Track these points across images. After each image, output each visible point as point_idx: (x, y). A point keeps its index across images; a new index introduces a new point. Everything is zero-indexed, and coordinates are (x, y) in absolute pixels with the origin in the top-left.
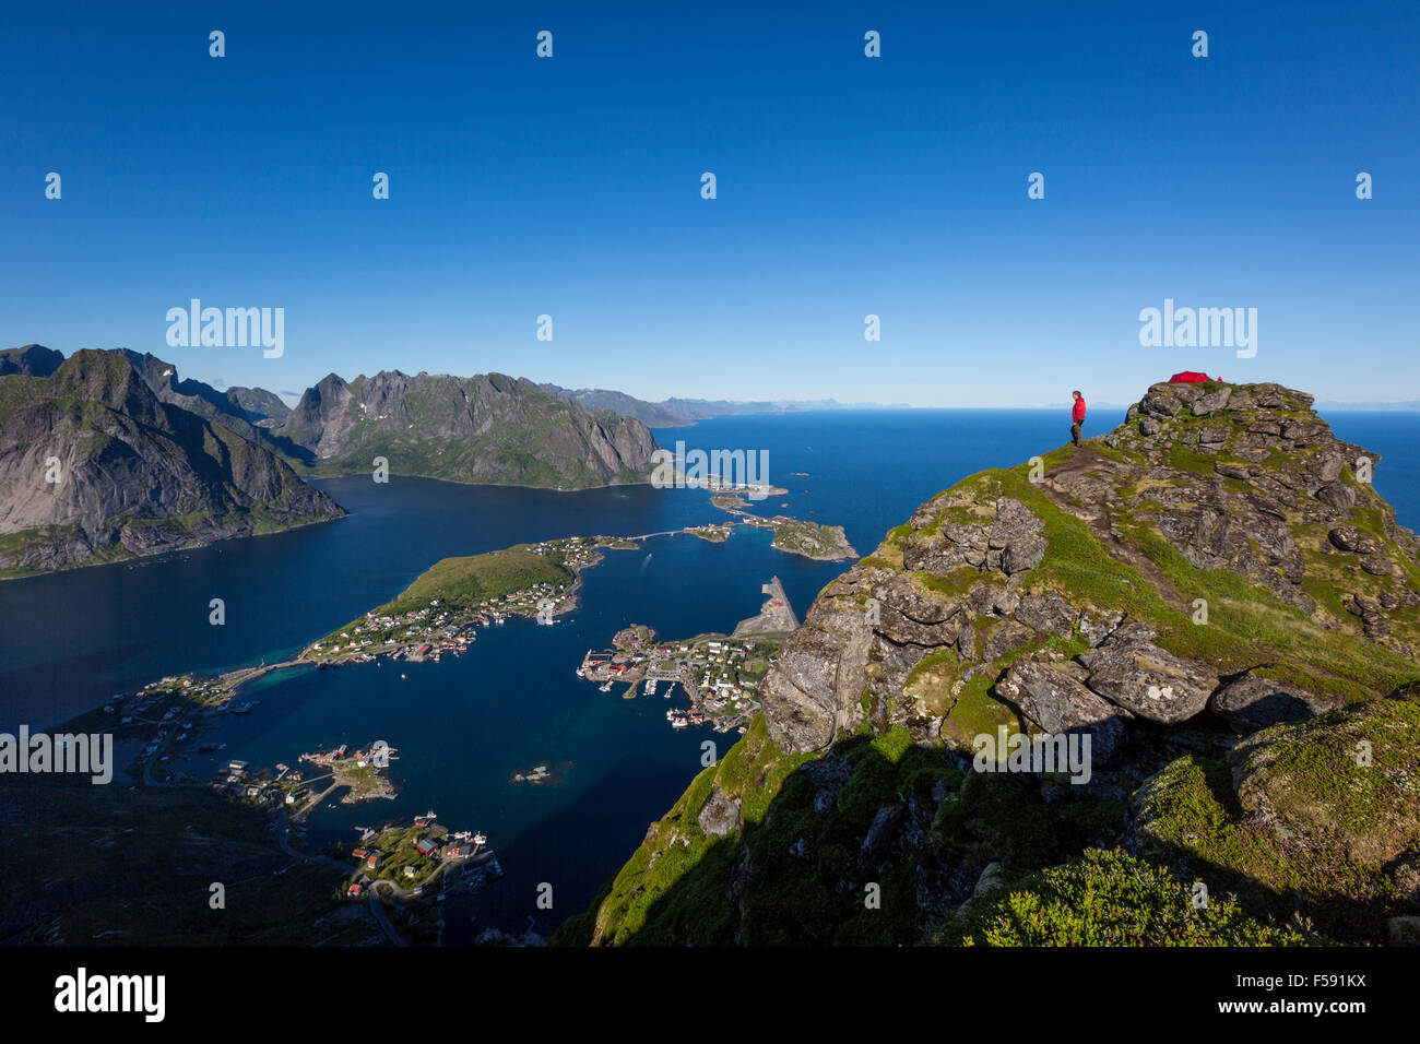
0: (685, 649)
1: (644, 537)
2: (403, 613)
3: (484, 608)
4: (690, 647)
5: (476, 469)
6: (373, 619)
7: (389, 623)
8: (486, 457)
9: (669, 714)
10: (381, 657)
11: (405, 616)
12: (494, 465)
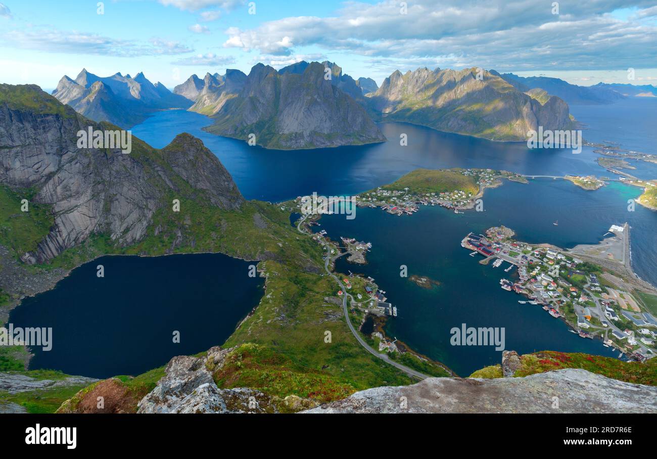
0: (529, 249)
1: (533, 177)
2: (392, 190)
3: (427, 196)
4: (533, 249)
5: (450, 124)
6: (380, 190)
7: (386, 194)
8: (457, 117)
9: (502, 280)
10: (379, 207)
11: (392, 193)
12: (459, 122)
